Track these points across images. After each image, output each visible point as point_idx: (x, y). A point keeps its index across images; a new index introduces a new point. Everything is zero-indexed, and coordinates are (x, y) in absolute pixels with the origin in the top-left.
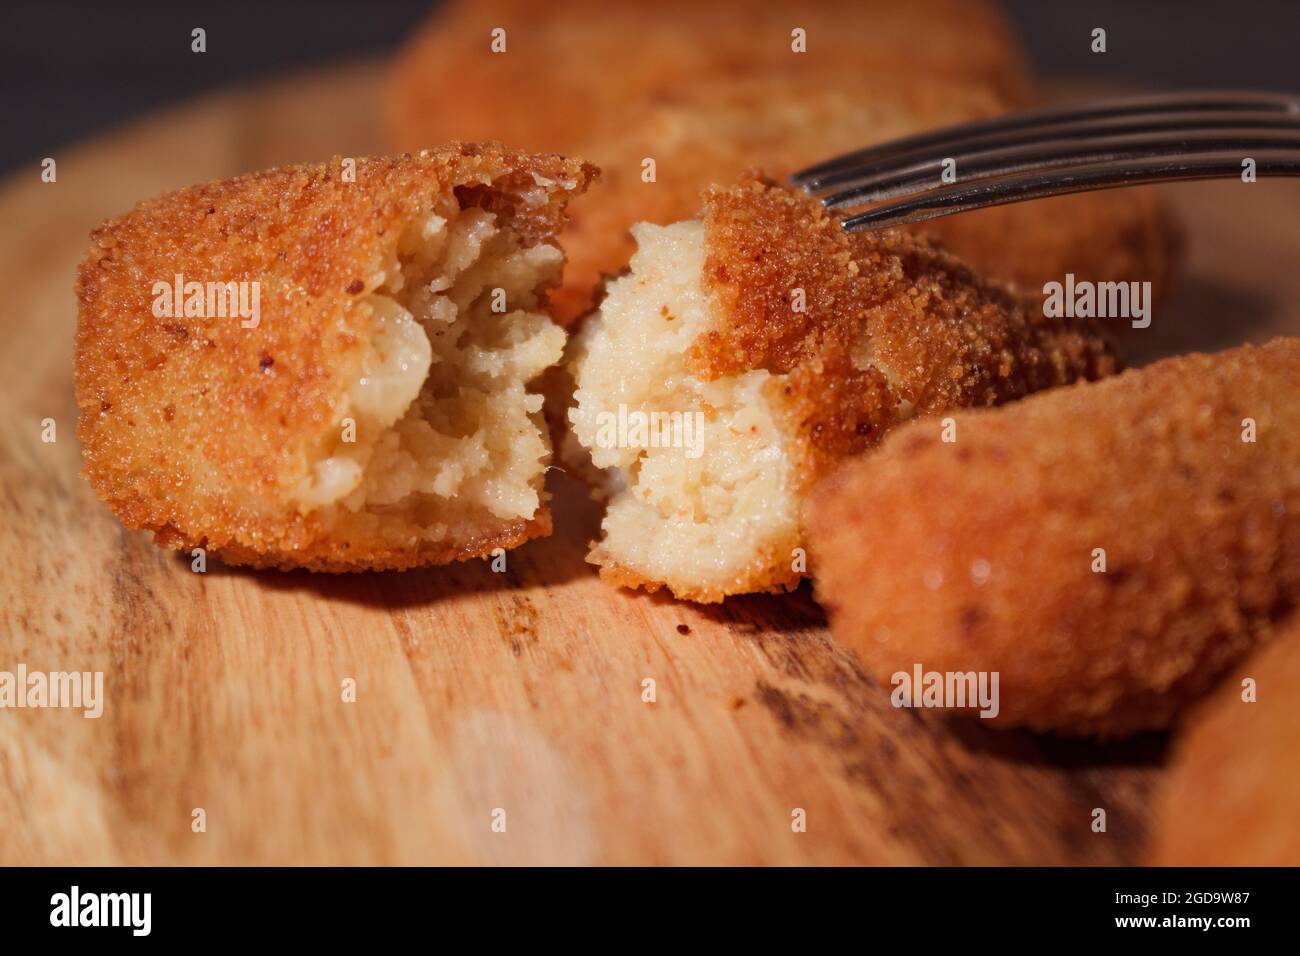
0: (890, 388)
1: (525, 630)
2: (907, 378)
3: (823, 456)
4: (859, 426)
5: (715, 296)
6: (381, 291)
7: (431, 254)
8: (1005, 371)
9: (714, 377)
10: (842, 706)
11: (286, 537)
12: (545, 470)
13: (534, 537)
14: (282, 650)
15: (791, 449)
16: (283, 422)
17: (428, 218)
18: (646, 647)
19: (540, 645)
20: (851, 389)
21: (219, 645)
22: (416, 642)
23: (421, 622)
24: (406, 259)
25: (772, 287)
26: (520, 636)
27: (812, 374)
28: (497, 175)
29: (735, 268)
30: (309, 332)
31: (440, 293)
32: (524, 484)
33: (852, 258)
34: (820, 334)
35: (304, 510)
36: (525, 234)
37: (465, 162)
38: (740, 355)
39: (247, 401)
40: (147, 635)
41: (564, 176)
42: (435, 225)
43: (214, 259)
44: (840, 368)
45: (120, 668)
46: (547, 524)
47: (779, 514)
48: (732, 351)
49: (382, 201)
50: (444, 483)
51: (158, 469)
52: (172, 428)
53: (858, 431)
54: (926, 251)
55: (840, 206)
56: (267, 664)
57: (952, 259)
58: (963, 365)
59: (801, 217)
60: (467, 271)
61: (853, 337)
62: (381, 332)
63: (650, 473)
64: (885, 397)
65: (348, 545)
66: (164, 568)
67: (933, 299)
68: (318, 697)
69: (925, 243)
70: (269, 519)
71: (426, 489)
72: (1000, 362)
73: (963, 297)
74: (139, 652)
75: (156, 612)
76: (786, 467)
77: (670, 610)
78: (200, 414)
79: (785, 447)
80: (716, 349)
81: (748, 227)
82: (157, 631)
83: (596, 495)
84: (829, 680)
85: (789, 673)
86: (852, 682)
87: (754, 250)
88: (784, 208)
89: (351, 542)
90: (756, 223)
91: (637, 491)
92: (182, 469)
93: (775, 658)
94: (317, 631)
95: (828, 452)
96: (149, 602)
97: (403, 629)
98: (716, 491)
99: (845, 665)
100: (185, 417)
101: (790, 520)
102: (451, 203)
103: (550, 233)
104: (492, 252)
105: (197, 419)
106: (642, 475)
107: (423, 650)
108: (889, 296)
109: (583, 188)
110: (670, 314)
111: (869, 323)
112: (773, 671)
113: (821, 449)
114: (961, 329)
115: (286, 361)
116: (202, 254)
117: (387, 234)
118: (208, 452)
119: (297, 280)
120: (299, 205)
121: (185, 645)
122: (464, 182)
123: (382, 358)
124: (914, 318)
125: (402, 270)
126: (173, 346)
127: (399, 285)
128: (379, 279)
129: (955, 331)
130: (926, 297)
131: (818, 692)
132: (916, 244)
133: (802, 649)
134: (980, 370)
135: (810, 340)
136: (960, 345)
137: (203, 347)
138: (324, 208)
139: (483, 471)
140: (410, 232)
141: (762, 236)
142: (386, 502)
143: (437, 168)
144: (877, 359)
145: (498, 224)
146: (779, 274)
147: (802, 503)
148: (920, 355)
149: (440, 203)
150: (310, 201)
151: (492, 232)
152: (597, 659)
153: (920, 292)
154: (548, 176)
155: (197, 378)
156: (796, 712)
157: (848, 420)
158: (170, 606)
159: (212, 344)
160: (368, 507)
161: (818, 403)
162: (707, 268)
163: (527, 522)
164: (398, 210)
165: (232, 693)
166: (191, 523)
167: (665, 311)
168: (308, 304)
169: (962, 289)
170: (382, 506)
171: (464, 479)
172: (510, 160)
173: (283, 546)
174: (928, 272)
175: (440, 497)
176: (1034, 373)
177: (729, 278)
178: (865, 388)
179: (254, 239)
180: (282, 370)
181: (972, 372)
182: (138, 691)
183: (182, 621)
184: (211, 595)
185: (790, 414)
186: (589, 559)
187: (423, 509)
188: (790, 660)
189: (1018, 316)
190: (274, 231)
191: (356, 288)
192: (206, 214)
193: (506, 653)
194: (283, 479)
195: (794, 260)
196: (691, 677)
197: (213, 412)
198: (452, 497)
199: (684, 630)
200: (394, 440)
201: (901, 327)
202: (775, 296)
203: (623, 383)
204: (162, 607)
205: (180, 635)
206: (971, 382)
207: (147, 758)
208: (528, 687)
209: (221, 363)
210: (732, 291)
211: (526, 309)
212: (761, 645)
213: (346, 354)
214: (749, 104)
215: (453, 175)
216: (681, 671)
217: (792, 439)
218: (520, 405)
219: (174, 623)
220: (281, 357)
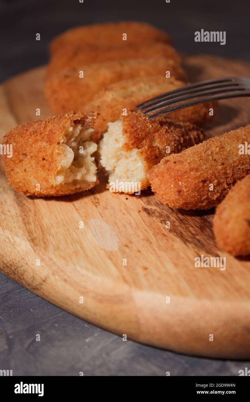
0: (160, 149)
1: (97, 203)
2: (163, 146)
3: (149, 164)
4: (155, 157)
5: (125, 136)
6: (63, 143)
7: (71, 134)
8: (182, 142)
9: (127, 151)
10: (158, 210)
11: (51, 191)
12: (97, 172)
13: (96, 184)
14: (53, 212)
15: (143, 163)
16: (49, 170)
17: (70, 128)
18: (120, 203)
19: (101, 205)
20: (153, 150)
21: (41, 213)
22: (77, 207)
23: (77, 203)
24: (66, 136)
25: (136, 133)
26: (97, 204)
27: (146, 149)
28: (81, 117)
29: (129, 130)
30: (51, 153)
31: (73, 141)
32: (93, 175)
33: (150, 124)
34: (146, 140)
35: (54, 186)
36: (87, 127)
37: (75, 116)
38: (131, 146)
39: (41, 167)
40: (27, 212)
41: (94, 116)
42: (71, 129)
43: (30, 140)
44: (151, 147)
45: (24, 219)
46: (98, 182)
47: (143, 176)
48: (130, 146)
49: (61, 126)
50: (79, 177)
51: (24, 181)
52: (26, 173)
53: (155, 158)
54: (164, 120)
55: (147, 114)
56: (51, 215)
57: (169, 120)
58: (174, 142)
59: (139, 117)
60: (78, 136)
61: (152, 140)
62: (64, 151)
63: (117, 171)
64: (160, 151)
65: (63, 191)
66: (25, 199)
67: (167, 130)
68: (62, 220)
69: (164, 118)
70: (47, 188)
71: (76, 179)
72: (181, 140)
73: (172, 128)
74: (26, 216)
75: (27, 208)
76: (143, 167)
77: (123, 195)
78: (32, 170)
79: (142, 163)
80: (127, 146)
81: (130, 121)
82: (28, 211)
83: (106, 175)
84: (155, 205)
85: (148, 205)
86: (160, 205)
87: (132, 126)
88: (136, 116)
89: (63, 190)
90: (131, 120)
91: (115, 174)
92: (29, 181)
93: (145, 202)
94: (58, 208)
95: (150, 163)
96: (24, 206)
97: (74, 205)
98: (130, 172)
99: (158, 202)
100: (28, 171)
101: (145, 177)
102: (73, 124)
103: (92, 126)
104: (81, 131)
105: (31, 171)
106: (116, 171)
107: (79, 209)
108: (158, 130)
109: (97, 117)
110: (117, 140)
111: (155, 136)
112: (145, 205)
113: (149, 163)
114: (173, 135)
115: (47, 158)
116: (27, 139)
117: (63, 132)
118: (34, 177)
119: (47, 143)
120: (45, 128)
121: (34, 213)
122: (75, 120)
123: (65, 156)
124: (163, 134)
125: (66, 138)
126: (24, 158)
127: (66, 141)
128: (62, 141)
129: (171, 136)
130: (165, 130)
131: (154, 208)
132: (162, 119)
133: (150, 200)
134: (177, 142)
135: (144, 142)
136: (173, 138)
137: (30, 157)
138: (49, 128)
139: (85, 174)
140: (67, 131)
141: (133, 123)
142: (68, 182)
143: (70, 118)
144: (157, 144)
145: (82, 126)
146: (137, 130)
147: (147, 173)
148: (165, 141)
149: (71, 124)
150: (46, 127)
151: (81, 128)
152: (112, 207)
153: (164, 129)
154: (91, 116)
155: (30, 163)
156: (150, 212)
157: (153, 156)
158: (29, 207)
159: (32, 157)
160: (65, 184)
161: (147, 154)
162: (123, 131)
163: (94, 182)
164: (64, 127)
165: (46, 221)
166: (32, 190)
167: (116, 140)
168: (50, 147)
169: (172, 126)
170: (68, 183)
171: (82, 176)
172: (83, 114)
173: (50, 193)
174: (165, 124)
175: (78, 180)
176: (188, 141)
177: (127, 132)
178: (156, 150)
179: (37, 135)
180: (47, 160)
181: (176, 143)
182: (29, 223)
183: (32, 209)
184: (36, 203)
185: (142, 157)
186: (107, 187)
187: (75, 182)
188: (148, 202)
189: (183, 130)
190: (41, 134)
191: (59, 143)
192: (26, 131)
193: (94, 207)
194: (50, 181)
195: (139, 127)
196: (130, 208)
197: (34, 169)
198: (80, 180)
199: (127, 199)
200: (69, 171)
201: (161, 136)
202: (137, 134)
203: (110, 154)
204: (28, 207)
205: (33, 212)
206: (176, 145)
207: (35, 235)
208: (100, 213)
209: (34, 160)
210: (128, 134)
211: (89, 141)
212: (142, 200)
213: (59, 156)
214: (124, 88)
215: (73, 119)
216: (128, 207)
217: (143, 161)
218: (90, 160)
219: (31, 209)
220: (46, 158)
